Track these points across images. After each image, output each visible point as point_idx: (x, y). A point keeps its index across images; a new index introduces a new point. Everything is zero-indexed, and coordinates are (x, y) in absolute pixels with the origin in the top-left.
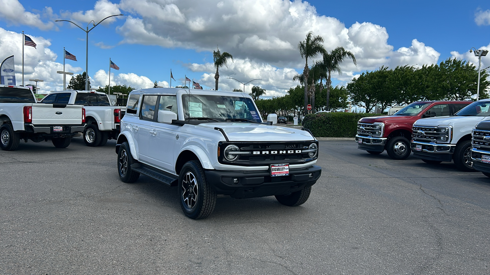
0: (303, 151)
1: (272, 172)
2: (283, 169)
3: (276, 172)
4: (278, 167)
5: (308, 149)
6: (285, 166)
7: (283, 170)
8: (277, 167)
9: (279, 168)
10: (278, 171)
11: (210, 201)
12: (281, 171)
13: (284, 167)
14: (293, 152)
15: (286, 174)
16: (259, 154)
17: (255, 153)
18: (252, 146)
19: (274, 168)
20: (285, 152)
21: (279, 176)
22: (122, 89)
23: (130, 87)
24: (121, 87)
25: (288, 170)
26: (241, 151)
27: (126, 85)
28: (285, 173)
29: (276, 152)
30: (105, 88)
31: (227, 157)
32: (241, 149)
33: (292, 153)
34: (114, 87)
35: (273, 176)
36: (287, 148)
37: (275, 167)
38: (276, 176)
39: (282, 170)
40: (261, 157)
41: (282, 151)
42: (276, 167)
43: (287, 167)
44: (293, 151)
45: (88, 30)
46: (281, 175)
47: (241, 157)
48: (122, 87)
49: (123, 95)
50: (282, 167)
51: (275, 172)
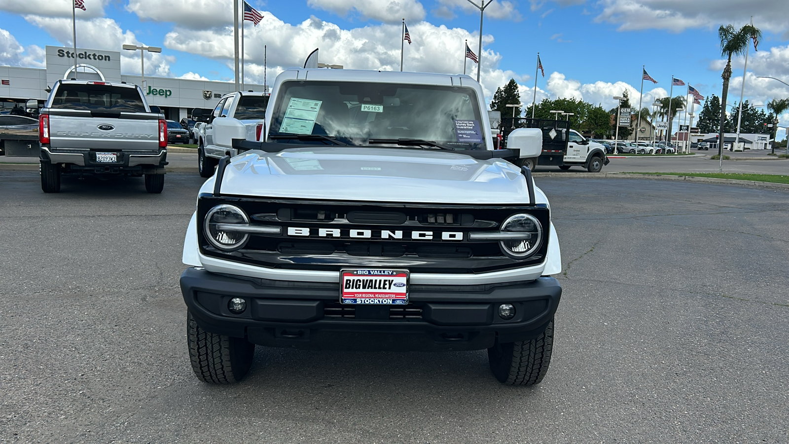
0: (474, 236)
1: (345, 290)
2: (385, 284)
3: (361, 290)
4: (369, 278)
5: (496, 229)
6: (392, 275)
7: (387, 286)
8: (365, 278)
9: (371, 281)
10: (366, 290)
11: (210, 347)
12: (377, 290)
13: (391, 278)
14: (431, 238)
15: (393, 301)
16: (308, 234)
17: (292, 231)
18: (288, 212)
19: (351, 278)
20: (399, 235)
21: (369, 306)
22: (568, 105)
23: (582, 101)
24: (566, 101)
25: (403, 290)
26: (253, 222)
27: (575, 98)
28: (393, 296)
29: (367, 234)
30: (542, 104)
31: (215, 237)
32: (256, 216)
33: (427, 238)
34: (556, 101)
35: (347, 302)
36: (407, 223)
37: (356, 278)
38: (359, 302)
39: (384, 288)
40: (314, 243)
41: (388, 232)
42: (361, 278)
43: (403, 280)
44: (431, 233)
45: (484, 6)
46: (376, 301)
47: (256, 241)
48: (568, 101)
49: (568, 114)
50: (383, 278)
51: (355, 290)
